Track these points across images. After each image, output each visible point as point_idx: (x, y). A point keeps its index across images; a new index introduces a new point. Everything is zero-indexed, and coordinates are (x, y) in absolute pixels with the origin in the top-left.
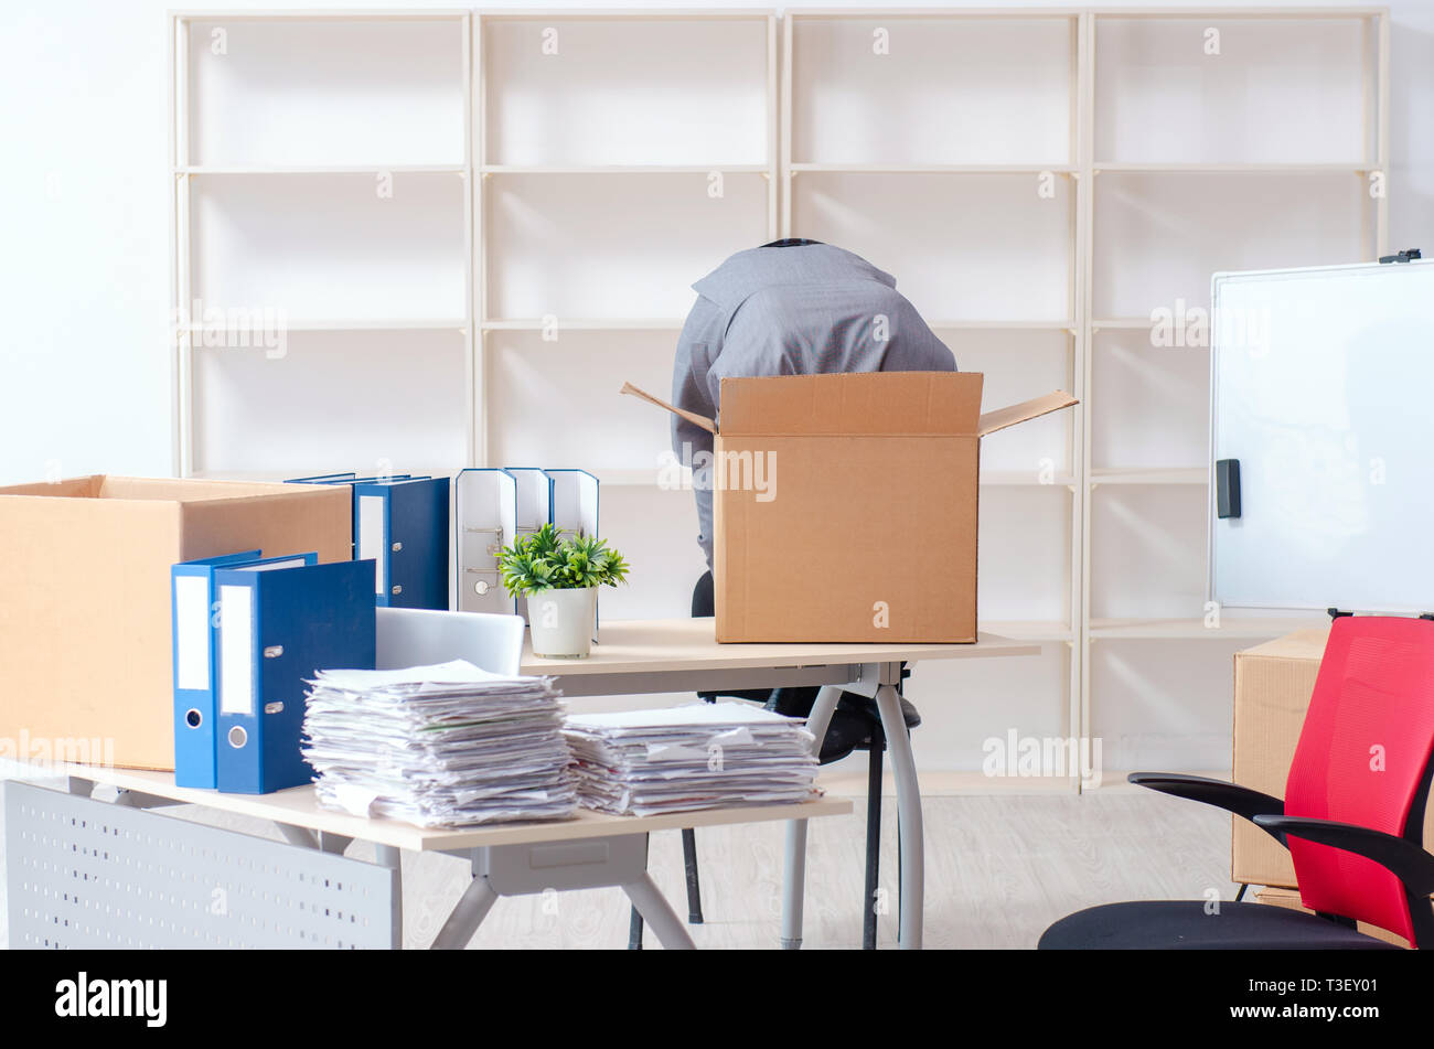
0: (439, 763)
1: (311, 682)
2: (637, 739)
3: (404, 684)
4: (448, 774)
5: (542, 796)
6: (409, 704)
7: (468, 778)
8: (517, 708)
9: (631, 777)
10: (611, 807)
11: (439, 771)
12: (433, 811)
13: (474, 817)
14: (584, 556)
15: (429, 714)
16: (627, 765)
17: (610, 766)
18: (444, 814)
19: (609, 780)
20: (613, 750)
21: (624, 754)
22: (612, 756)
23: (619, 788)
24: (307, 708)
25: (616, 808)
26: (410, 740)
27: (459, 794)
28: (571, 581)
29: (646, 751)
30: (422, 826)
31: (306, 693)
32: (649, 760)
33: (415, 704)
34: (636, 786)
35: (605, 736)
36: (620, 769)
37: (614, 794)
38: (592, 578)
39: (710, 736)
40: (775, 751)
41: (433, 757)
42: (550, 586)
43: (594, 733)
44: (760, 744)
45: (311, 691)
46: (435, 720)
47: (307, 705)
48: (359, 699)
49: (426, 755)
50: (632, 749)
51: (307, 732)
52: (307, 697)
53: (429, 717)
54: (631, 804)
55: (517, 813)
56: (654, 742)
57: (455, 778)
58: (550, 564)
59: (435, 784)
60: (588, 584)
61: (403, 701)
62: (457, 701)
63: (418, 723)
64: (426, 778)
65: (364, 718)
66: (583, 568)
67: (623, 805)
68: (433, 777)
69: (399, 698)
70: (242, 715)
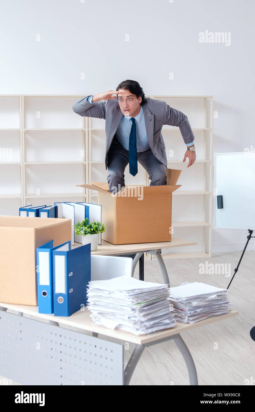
0: (141, 314)
1: (87, 286)
2: (189, 300)
3: (128, 291)
4: (143, 318)
5: (167, 321)
6: (132, 297)
7: (149, 318)
8: (159, 295)
9: (189, 312)
10: (181, 321)
11: (140, 317)
12: (140, 330)
13: (152, 331)
14: (97, 226)
15: (137, 299)
16: (187, 308)
17: (181, 309)
18: (143, 331)
19: (181, 313)
20: (183, 305)
21: (186, 305)
22: (182, 306)
23: (185, 315)
24: (87, 293)
25: (182, 321)
26: (131, 308)
27: (147, 324)
28: (94, 232)
29: (192, 304)
30: (137, 335)
31: (87, 289)
32: (193, 306)
33: (133, 297)
34: (190, 315)
35: (181, 301)
36: (184, 310)
37: (182, 317)
38: (99, 231)
39: (207, 297)
40: (221, 300)
41: (139, 312)
42: (89, 234)
43: (177, 299)
44: (219, 298)
45: (88, 288)
46: (139, 302)
47: (87, 292)
48: (110, 293)
49: (136, 312)
50: (188, 304)
51: (88, 301)
52: (87, 290)
53: (137, 301)
54: (188, 320)
55: (163, 328)
56: (193, 301)
57: (146, 319)
58: (88, 228)
59: (139, 321)
60: (98, 233)
61: (129, 296)
62: (144, 295)
63: (133, 302)
64: (137, 319)
65: (110, 299)
66: (97, 229)
67: (186, 320)
68: (139, 319)
69: (128, 295)
70: (62, 294)
